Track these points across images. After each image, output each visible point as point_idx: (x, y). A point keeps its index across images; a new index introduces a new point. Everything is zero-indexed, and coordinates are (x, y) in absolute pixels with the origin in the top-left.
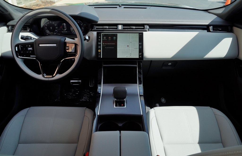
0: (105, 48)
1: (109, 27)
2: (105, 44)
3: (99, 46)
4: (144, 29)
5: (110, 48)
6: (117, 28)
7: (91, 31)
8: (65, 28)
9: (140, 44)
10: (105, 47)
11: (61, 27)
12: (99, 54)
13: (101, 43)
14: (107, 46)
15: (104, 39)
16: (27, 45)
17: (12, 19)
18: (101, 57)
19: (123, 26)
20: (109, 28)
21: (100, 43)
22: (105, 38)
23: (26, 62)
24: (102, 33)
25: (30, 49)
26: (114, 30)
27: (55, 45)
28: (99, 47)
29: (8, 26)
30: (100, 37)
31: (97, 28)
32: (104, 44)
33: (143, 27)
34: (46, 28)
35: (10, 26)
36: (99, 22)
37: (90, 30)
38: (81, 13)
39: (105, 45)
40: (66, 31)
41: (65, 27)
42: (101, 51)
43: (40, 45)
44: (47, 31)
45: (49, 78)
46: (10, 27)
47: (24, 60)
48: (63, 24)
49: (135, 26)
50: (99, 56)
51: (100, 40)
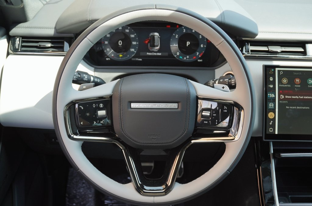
0: (287, 107)
1: (283, 49)
2: (287, 97)
3: (270, 102)
5: (298, 108)
6: (305, 53)
8: (156, 44)
10: (286, 105)
11: (147, 42)
12: (271, 124)
13: (275, 95)
14: (292, 102)
15: (282, 84)
16: (95, 103)
18: (276, 133)
21: (273, 96)
22: (285, 81)
24: (277, 69)
25: (102, 113)
27: (174, 106)
28: (271, 105)
29: (11, 39)
30: (271, 79)
32: (283, 97)
34: (106, 43)
35: (18, 36)
36: (260, 36)
39: (285, 99)
40: (159, 51)
41: (157, 41)
42: (274, 115)
43: (133, 105)
44: (108, 49)
45: (154, 196)
46: (18, 41)
47: (82, 142)
48: (151, 34)
50: (271, 130)
51: (271, 86)
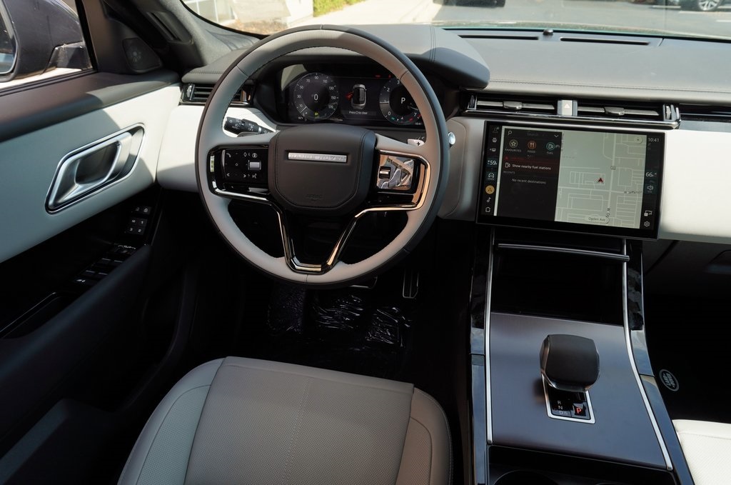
0: (513, 180)
1: (526, 106)
2: (514, 166)
3: (490, 171)
4: (662, 120)
5: (529, 181)
6: (555, 112)
7: (455, 116)
8: (361, 100)
9: (650, 175)
10: (512, 176)
11: (349, 97)
12: (488, 201)
13: (498, 162)
14: (521, 174)
15: (509, 148)
17: (200, 63)
18: (495, 214)
19: (579, 105)
20: (523, 110)
21: (495, 163)
22: (514, 144)
23: (236, 209)
24: (504, 127)
25: (255, 165)
26: (546, 116)
27: (342, 158)
28: (490, 176)
29: (183, 86)
30: (495, 140)
31: (479, 107)
32: (509, 165)
33: (656, 114)
34: (299, 96)
35: (191, 83)
37: (456, 110)
38: (434, 51)
39: (510, 169)
40: (365, 109)
41: (363, 96)
42: (495, 191)
43: (291, 155)
44: (301, 105)
45: (308, 274)
46: (190, 89)
47: (230, 200)
48: (356, 86)
49: (625, 108)
50: (488, 209)
51: (494, 150)
